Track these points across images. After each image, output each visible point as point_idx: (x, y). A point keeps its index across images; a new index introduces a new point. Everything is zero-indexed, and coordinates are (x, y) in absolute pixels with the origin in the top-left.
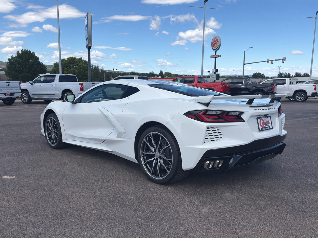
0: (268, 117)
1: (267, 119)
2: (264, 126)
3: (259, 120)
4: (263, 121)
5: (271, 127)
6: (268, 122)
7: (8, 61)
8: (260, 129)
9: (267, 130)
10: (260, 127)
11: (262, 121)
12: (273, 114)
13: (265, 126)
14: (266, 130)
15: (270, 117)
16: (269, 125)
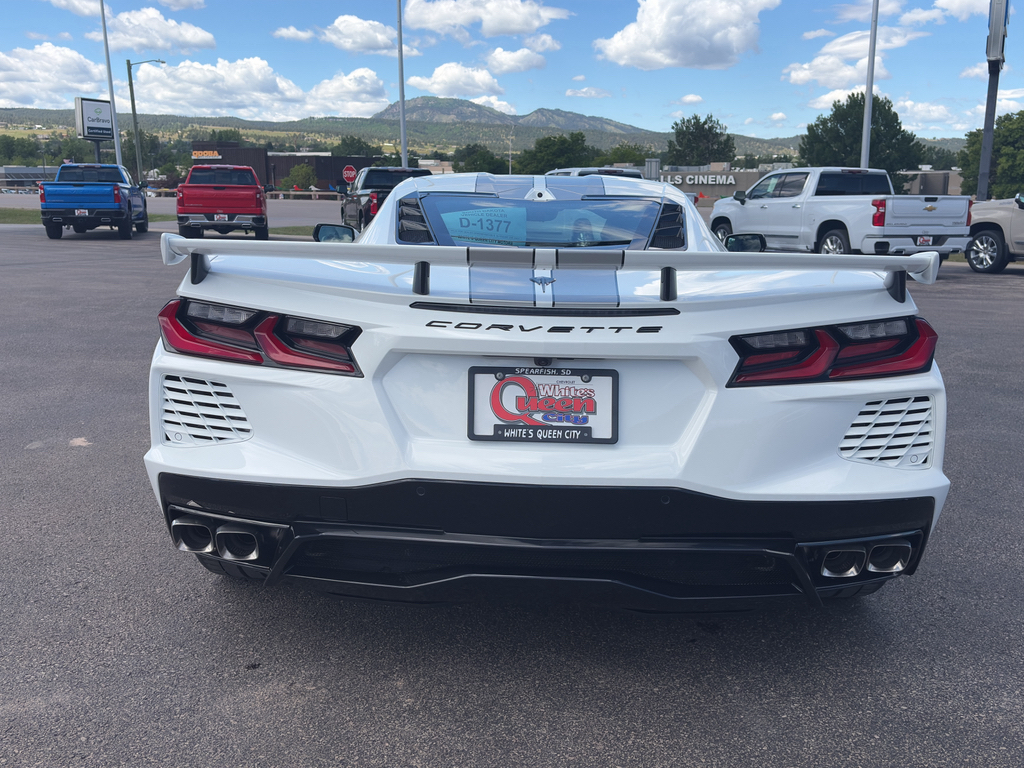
0: (588, 374)
1: (581, 385)
2: (527, 418)
3: (486, 383)
4: (530, 388)
5: (602, 434)
7: (806, 132)
8: (486, 431)
9: (544, 441)
10: (489, 419)
11: (514, 391)
13: (538, 417)
14: (535, 440)
15: (614, 375)
16: (585, 420)
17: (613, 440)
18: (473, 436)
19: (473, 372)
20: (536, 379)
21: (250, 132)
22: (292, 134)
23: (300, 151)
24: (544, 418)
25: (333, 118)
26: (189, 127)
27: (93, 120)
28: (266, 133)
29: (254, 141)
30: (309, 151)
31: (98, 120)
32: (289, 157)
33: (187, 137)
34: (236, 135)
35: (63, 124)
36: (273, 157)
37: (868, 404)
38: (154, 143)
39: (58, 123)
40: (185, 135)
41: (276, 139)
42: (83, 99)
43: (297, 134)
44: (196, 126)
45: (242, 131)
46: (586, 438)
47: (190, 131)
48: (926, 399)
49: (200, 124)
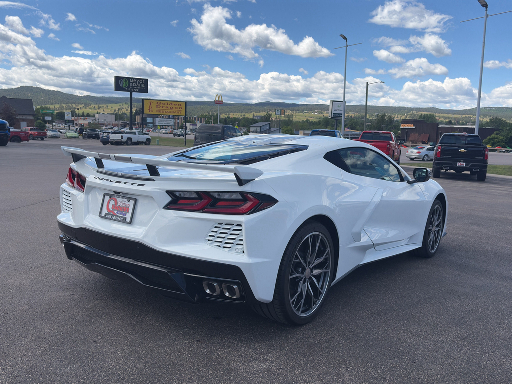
0: (129, 199)
1: (127, 203)
2: (113, 212)
3: (107, 198)
4: (116, 202)
5: (128, 220)
6: (127, 210)
8: (103, 215)
9: (115, 220)
10: (105, 211)
11: (113, 203)
12: (149, 197)
13: (116, 212)
14: (113, 220)
15: (136, 201)
16: (126, 215)
17: (131, 223)
18: (100, 216)
19: (105, 195)
20: (118, 199)
21: (442, 115)
22: (464, 116)
23: (467, 125)
24: (117, 213)
25: (490, 108)
26: (411, 113)
27: (336, 111)
28: (451, 116)
29: (443, 120)
30: (472, 125)
31: (339, 110)
32: (451, 128)
33: (409, 118)
34: (433, 117)
35: (353, 112)
36: (442, 128)
37: (219, 224)
38: (391, 121)
39: (351, 111)
40: (409, 116)
41: (455, 119)
42: (334, 101)
43: (467, 116)
44: (415, 112)
45: (437, 115)
46: (124, 221)
47: (411, 115)
48: (241, 226)
49: (416, 111)
